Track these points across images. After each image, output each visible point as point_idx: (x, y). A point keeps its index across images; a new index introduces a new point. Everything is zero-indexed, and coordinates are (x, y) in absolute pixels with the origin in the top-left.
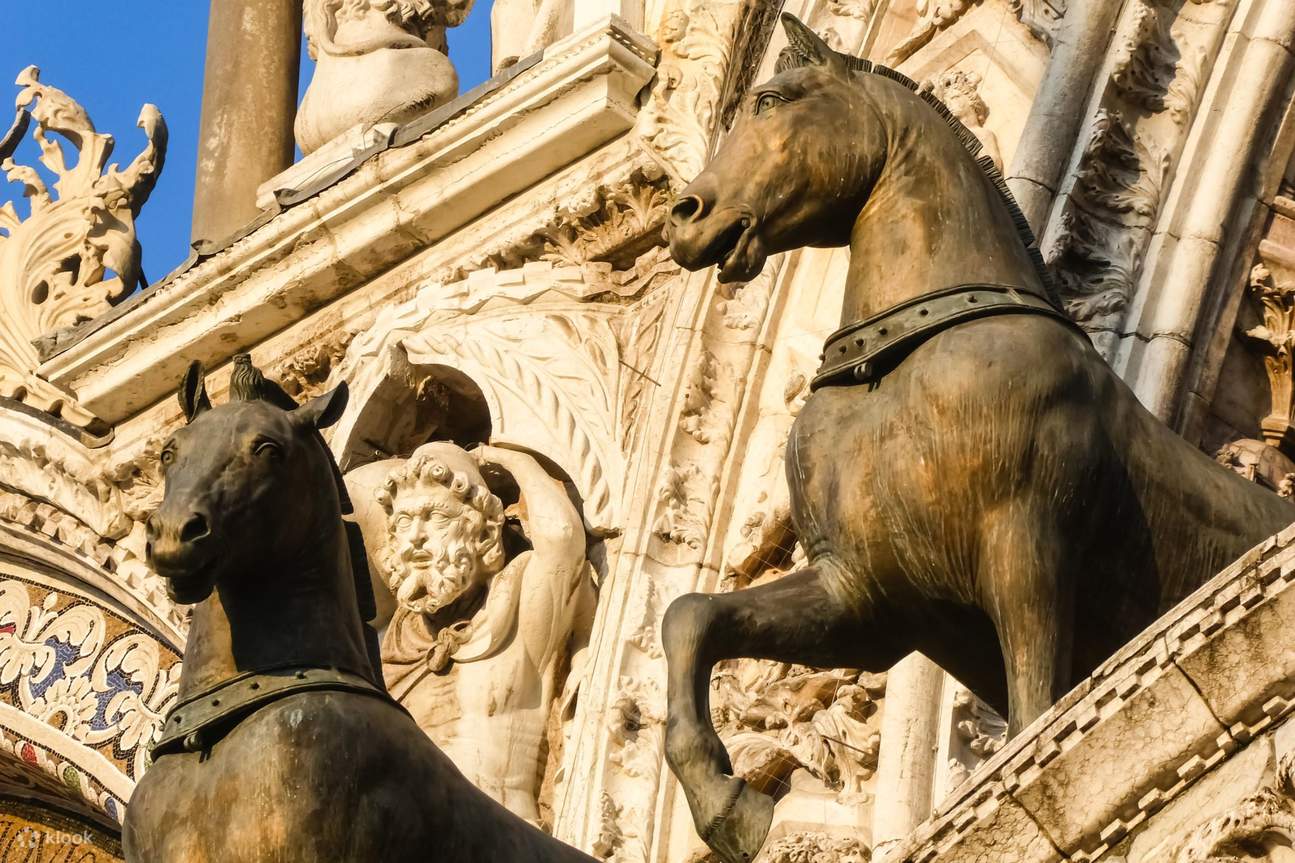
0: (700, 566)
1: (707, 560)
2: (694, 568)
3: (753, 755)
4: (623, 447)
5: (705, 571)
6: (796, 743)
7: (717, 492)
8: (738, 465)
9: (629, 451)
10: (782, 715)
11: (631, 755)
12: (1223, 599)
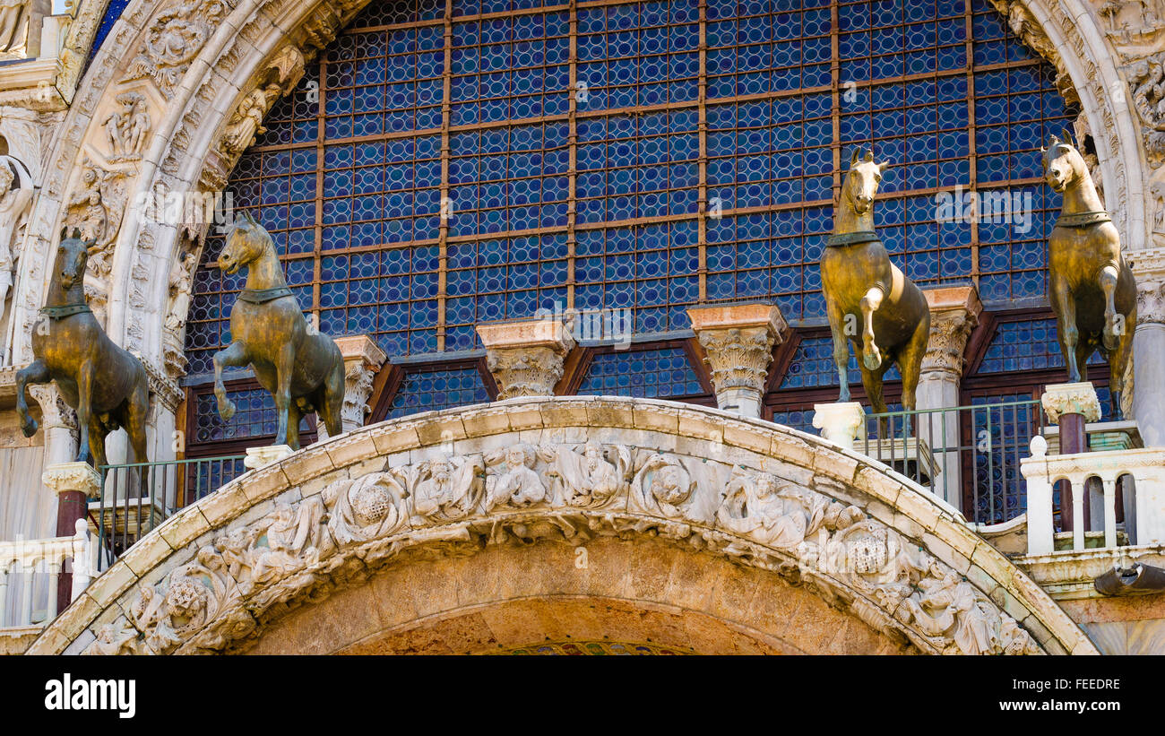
0: (58, 202)
1: (60, 200)
2: (56, 201)
7: (64, 182)
8: (69, 176)
11: (39, 247)
12: (386, 428)
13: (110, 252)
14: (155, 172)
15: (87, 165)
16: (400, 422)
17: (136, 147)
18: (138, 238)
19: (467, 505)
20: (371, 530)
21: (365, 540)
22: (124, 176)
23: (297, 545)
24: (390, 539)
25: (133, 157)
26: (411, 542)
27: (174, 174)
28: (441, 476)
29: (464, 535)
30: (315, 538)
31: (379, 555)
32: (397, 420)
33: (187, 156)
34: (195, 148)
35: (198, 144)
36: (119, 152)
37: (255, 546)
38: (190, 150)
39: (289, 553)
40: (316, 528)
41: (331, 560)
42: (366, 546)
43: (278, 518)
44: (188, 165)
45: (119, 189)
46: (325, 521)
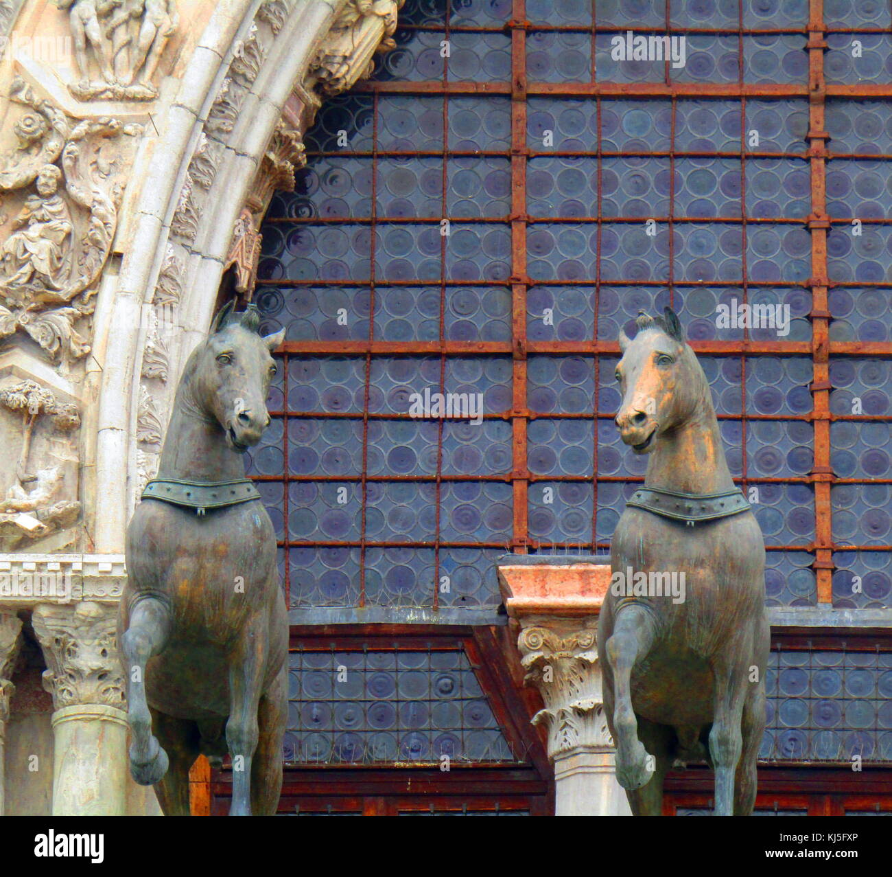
13: (88, 310)
14: (191, 132)
15: (23, 96)
17: (144, 66)
18: (154, 282)
22: (111, 134)
25: (135, 89)
27: (223, 137)
33: (252, 100)
34: (270, 81)
35: (274, 73)
38: (258, 88)
44: (252, 120)
45: (103, 163)
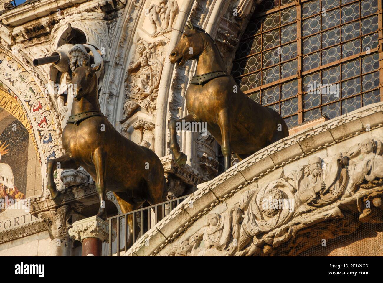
0: (122, 69)
1: (123, 68)
2: (121, 69)
3: (133, 105)
4: (109, 47)
5: (123, 70)
6: (140, 103)
7: (125, 56)
8: (129, 52)
9: (110, 47)
10: (138, 98)
11: (111, 101)
12: (278, 146)
15: (140, 42)
16: (287, 140)
17: (168, 23)
19: (337, 189)
20: (272, 221)
21: (269, 229)
22: (162, 44)
23: (223, 240)
24: (287, 225)
26: (301, 225)
28: (315, 172)
29: (337, 212)
30: (235, 235)
31: (281, 239)
32: (285, 139)
36: (159, 29)
37: (196, 248)
39: (217, 249)
40: (235, 228)
41: (248, 248)
42: (270, 234)
43: (209, 224)
45: (160, 53)
46: (240, 221)
